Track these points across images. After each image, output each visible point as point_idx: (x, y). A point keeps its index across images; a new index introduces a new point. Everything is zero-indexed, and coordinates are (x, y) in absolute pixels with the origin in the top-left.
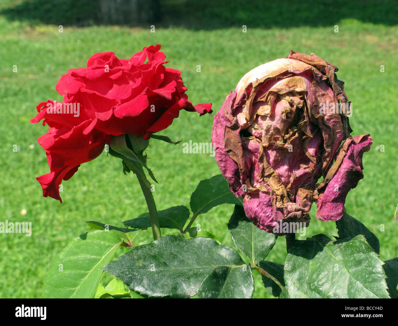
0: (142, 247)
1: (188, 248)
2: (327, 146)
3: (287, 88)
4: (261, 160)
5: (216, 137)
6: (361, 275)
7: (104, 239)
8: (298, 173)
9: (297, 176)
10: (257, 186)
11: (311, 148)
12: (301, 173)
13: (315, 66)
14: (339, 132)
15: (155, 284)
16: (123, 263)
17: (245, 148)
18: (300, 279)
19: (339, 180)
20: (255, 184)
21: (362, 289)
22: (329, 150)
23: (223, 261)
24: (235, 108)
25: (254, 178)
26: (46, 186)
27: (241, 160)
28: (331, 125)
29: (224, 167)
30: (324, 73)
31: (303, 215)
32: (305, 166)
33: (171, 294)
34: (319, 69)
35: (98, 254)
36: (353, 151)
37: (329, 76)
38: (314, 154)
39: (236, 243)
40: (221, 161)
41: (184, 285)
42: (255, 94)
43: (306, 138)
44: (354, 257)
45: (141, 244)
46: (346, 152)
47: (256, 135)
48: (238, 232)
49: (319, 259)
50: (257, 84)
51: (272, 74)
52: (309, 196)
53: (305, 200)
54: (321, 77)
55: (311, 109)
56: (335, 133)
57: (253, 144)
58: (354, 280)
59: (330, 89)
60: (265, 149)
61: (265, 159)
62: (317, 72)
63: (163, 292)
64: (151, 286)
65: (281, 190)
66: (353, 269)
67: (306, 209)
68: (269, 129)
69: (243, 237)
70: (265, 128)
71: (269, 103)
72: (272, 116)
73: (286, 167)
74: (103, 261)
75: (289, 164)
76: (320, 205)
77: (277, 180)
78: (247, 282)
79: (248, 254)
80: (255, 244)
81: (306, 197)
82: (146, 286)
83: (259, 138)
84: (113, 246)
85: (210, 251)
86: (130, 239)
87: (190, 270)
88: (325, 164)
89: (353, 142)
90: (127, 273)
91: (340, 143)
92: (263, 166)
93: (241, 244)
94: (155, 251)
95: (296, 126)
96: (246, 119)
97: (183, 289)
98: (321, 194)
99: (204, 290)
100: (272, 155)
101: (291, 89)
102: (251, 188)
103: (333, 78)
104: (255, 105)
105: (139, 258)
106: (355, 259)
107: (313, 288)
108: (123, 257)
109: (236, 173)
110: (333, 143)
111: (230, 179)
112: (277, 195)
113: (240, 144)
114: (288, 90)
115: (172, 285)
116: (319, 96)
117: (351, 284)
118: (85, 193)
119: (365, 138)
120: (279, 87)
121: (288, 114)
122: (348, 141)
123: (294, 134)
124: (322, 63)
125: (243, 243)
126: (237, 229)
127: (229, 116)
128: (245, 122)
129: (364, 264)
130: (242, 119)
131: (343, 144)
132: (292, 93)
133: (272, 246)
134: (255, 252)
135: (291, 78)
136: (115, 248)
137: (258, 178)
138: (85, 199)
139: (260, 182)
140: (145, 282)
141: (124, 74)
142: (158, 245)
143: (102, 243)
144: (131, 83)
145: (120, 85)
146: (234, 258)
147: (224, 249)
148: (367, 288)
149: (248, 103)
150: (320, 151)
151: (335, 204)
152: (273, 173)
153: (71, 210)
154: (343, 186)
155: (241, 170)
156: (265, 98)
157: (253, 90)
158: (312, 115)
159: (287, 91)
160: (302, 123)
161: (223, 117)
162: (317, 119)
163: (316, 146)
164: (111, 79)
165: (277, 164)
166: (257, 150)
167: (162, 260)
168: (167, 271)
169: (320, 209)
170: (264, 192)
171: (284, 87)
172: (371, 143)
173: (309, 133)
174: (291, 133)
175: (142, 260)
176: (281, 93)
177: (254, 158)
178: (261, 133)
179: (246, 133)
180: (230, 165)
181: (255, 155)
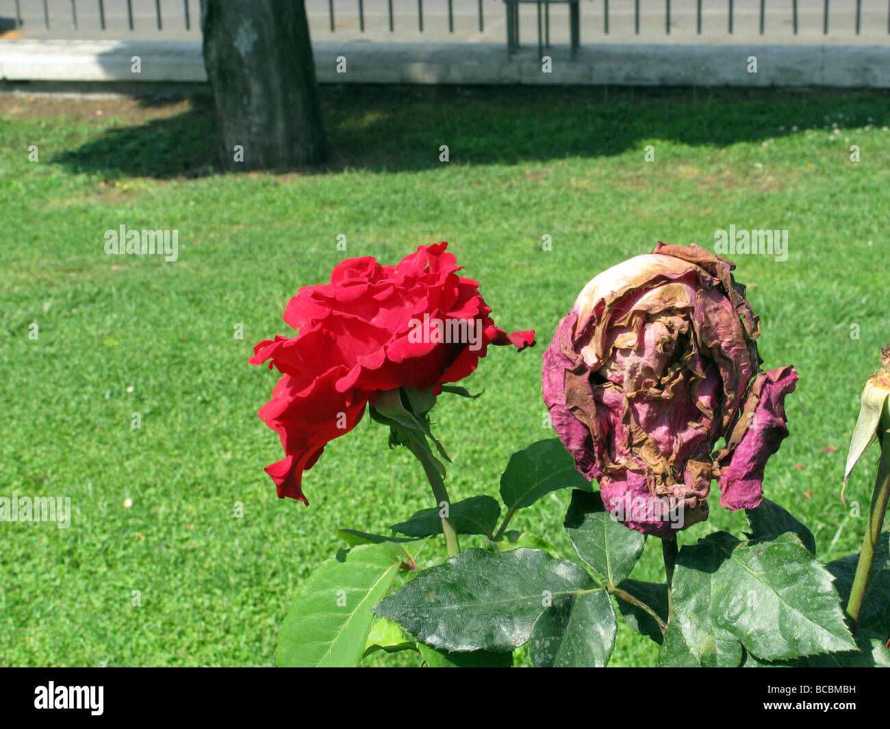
0: (431, 570)
1: (504, 567)
2: (729, 390)
3: (662, 304)
4: (626, 420)
5: (550, 386)
6: (799, 598)
7: (371, 560)
8: (686, 435)
9: (685, 440)
10: (622, 461)
11: (703, 395)
12: (691, 437)
13: (699, 264)
14: (745, 366)
15: (458, 630)
16: (405, 598)
17: (598, 401)
18: (699, 611)
19: (753, 444)
20: (617, 459)
21: (803, 621)
22: (731, 396)
23: (562, 584)
24: (576, 339)
25: (614, 448)
26: (281, 481)
27: (593, 421)
28: (731, 357)
29: (567, 434)
30: (714, 275)
31: (698, 502)
32: (695, 425)
33: (485, 647)
34: (706, 269)
35: (362, 585)
36: (769, 395)
37: (722, 279)
38: (709, 405)
39: (580, 553)
40: (561, 425)
41: (504, 629)
42: (609, 316)
43: (695, 381)
44: (783, 569)
45: (430, 564)
46: (759, 397)
47: (613, 379)
48: (581, 535)
49: (725, 574)
50: (613, 300)
51: (634, 281)
52: (705, 472)
53: (700, 478)
54: (711, 282)
55: (701, 332)
56: (739, 369)
57: (610, 394)
58: (788, 608)
59: (725, 299)
60: (631, 401)
61: (632, 418)
62: (704, 274)
63: (471, 643)
64: (452, 634)
65: (661, 465)
66: (786, 590)
67: (703, 493)
68: (635, 368)
69: (591, 543)
70: (628, 368)
71: (635, 328)
72: (640, 350)
73: (665, 428)
74: (372, 596)
75: (670, 422)
76: (725, 486)
77: (653, 450)
78: (604, 617)
79: (601, 570)
80: (611, 554)
81: (701, 474)
82: (444, 635)
83: (619, 383)
84: (385, 570)
85: (540, 569)
86: (411, 556)
87: (512, 604)
88: (726, 419)
89: (768, 381)
90: (413, 615)
91: (747, 383)
92: (630, 429)
93: (588, 554)
94: (452, 576)
95: (680, 362)
96: (597, 356)
97: (503, 636)
98: (724, 468)
99: (537, 637)
100: (643, 410)
101: (668, 305)
102: (612, 466)
103: (728, 282)
104: (611, 332)
105: (429, 590)
106: (785, 573)
107: (721, 623)
108: (404, 590)
109: (587, 443)
110: (737, 384)
111: (577, 452)
112: (655, 474)
113: (591, 396)
114: (663, 306)
115: (485, 631)
116: (710, 311)
117: (783, 614)
118: (228, 465)
119: (786, 372)
120: (649, 303)
121: (666, 344)
122: (759, 380)
123: (676, 376)
124: (711, 258)
125: (591, 552)
126: (580, 530)
127: (569, 353)
128: (595, 360)
129: (803, 581)
130: (589, 356)
131: (752, 384)
132: (670, 312)
133: (639, 555)
134: (612, 566)
135: (665, 286)
136: (390, 573)
137: (621, 448)
138: (230, 474)
139: (626, 455)
140: (441, 627)
141: (396, 290)
142: (457, 566)
143: (368, 566)
144: (408, 305)
145: (390, 309)
146: (578, 578)
147: (562, 565)
148: (811, 620)
149: (599, 330)
150: (718, 398)
151: (749, 482)
152: (647, 439)
153: (208, 496)
154: (759, 452)
155: (595, 437)
156: (627, 321)
157: (606, 309)
158: (703, 344)
159: (662, 309)
160: (688, 357)
161: (558, 355)
162: (710, 349)
163: (710, 391)
164: (376, 301)
165: (651, 425)
166: (618, 403)
167: (465, 591)
168: (475, 608)
169: (726, 491)
170: (634, 471)
171: (656, 302)
172: (795, 380)
173: (700, 373)
174: (672, 374)
175: (434, 593)
176: (652, 312)
177: (612, 417)
178: (622, 376)
179: (597, 378)
180: (576, 430)
181: (613, 412)
